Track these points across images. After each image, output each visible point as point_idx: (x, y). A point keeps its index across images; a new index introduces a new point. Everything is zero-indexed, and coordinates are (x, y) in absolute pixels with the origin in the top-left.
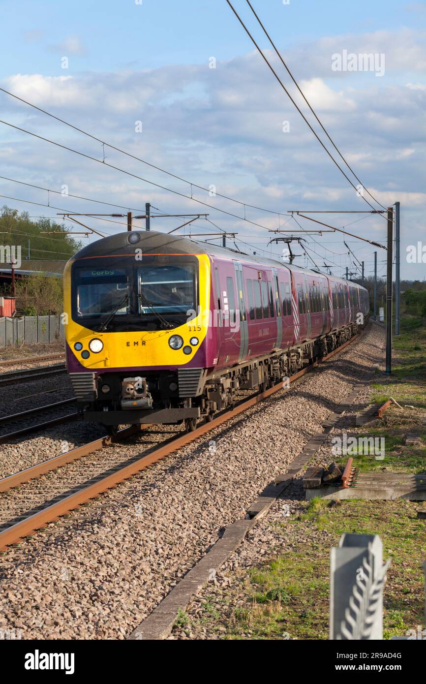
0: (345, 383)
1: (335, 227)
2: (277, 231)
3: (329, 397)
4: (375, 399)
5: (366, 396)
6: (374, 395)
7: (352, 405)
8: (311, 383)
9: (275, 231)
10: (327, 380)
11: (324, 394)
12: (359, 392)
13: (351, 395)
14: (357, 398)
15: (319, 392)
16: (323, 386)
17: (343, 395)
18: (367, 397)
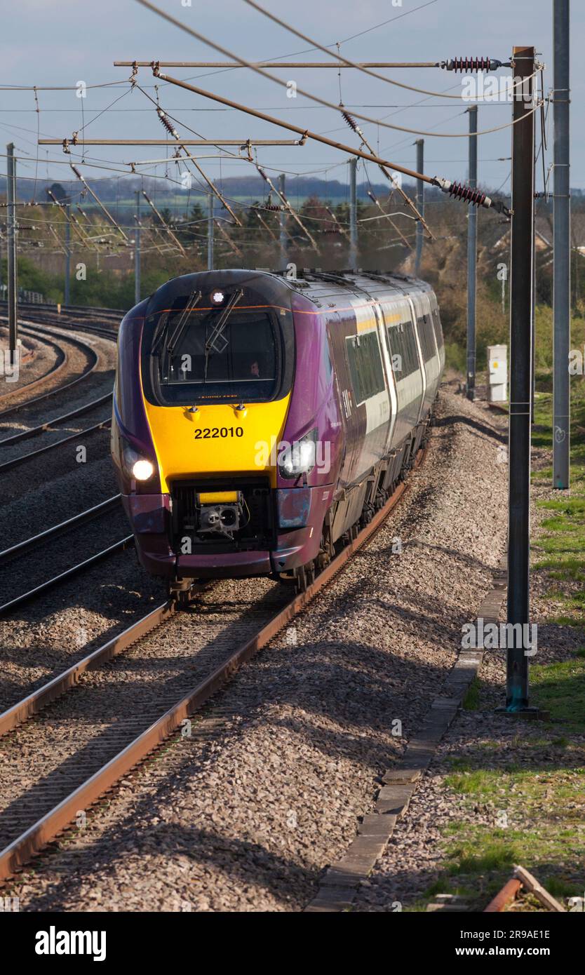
0: (343, 767)
1: (304, 129)
2: (74, 142)
3: (286, 846)
4: (459, 853)
5: (424, 834)
6: (457, 827)
7: (374, 880)
8: (213, 780)
9: (64, 143)
10: (275, 759)
11: (262, 834)
12: (397, 811)
13: (368, 829)
14: (393, 841)
15: (248, 827)
16: (261, 795)
17: (338, 833)
18: (429, 841)
